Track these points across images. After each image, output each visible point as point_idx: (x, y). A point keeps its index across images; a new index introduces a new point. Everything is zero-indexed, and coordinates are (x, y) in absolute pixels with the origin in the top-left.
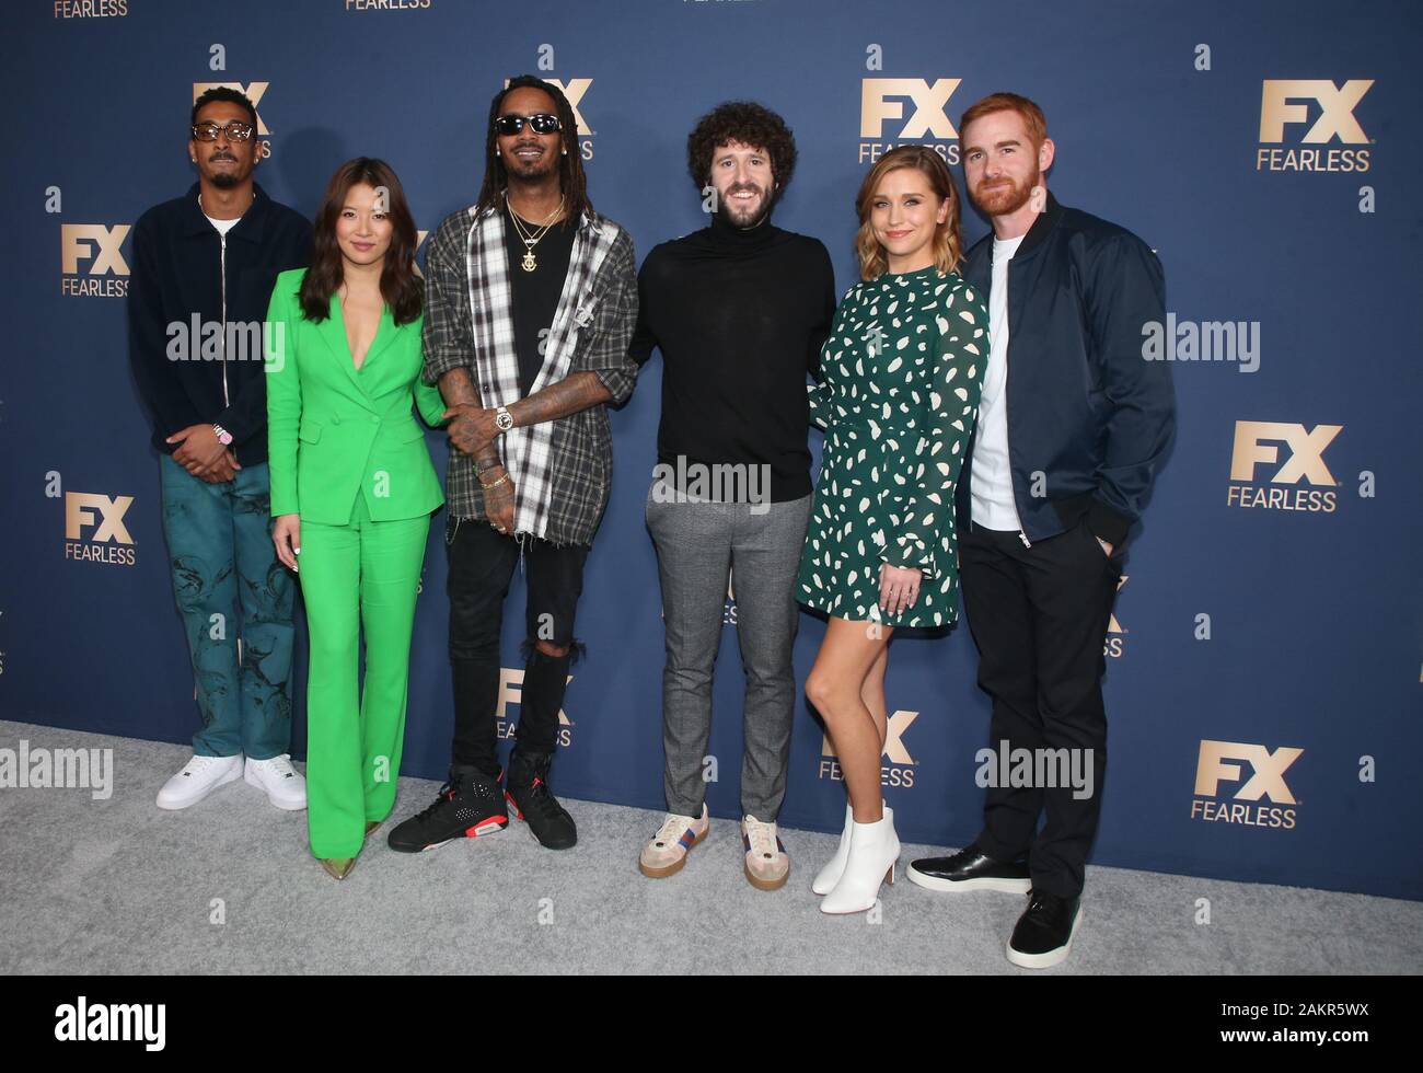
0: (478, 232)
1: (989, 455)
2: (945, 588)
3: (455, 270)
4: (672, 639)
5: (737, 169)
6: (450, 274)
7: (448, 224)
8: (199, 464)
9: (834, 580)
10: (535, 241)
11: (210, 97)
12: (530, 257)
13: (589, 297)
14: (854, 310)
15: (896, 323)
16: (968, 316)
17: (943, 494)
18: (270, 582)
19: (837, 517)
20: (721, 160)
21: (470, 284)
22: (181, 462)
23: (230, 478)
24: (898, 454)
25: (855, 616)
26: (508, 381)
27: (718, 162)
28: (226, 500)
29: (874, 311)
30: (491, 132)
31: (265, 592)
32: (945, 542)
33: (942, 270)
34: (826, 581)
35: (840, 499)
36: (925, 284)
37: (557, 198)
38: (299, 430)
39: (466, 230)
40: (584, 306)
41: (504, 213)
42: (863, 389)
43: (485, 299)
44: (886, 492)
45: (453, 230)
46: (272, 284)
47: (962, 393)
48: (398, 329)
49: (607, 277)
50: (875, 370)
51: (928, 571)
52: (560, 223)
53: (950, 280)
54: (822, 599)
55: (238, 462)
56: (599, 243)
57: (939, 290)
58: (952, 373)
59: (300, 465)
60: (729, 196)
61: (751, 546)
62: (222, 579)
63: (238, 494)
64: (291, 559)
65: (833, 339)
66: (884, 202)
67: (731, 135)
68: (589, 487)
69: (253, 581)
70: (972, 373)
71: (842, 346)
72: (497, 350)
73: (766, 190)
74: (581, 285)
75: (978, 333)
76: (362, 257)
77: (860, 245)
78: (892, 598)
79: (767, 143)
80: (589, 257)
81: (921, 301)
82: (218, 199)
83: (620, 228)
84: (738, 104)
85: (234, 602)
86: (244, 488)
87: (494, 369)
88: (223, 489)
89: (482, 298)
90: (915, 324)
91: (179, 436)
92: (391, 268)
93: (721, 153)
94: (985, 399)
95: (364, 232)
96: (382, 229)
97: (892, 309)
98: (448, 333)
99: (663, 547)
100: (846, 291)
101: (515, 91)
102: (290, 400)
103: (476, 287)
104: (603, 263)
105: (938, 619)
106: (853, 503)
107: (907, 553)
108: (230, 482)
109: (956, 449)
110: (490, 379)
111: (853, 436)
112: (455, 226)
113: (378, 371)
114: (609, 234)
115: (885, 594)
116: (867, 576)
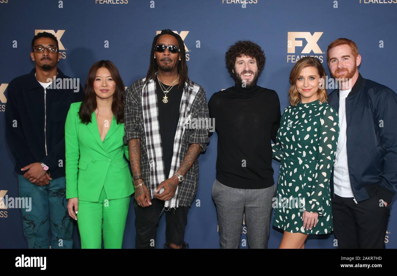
0: (146, 88)
1: (340, 169)
2: (328, 219)
3: (136, 102)
4: (222, 241)
5: (245, 65)
6: (135, 103)
7: (134, 85)
8: (35, 178)
9: (286, 218)
10: (168, 92)
11: (40, 35)
12: (165, 98)
13: (189, 113)
14: (289, 117)
15: (306, 121)
16: (331, 118)
17: (325, 184)
18: (63, 223)
19: (286, 194)
20: (239, 62)
21: (143, 108)
22: (27, 178)
23: (47, 184)
24: (309, 169)
25: (295, 231)
26: (157, 144)
27: (238, 63)
28: (46, 192)
29: (297, 117)
30: (153, 49)
31: (61, 228)
32: (327, 202)
33: (321, 102)
34: (284, 218)
35: (287, 187)
36: (315, 107)
37: (177, 75)
38: (78, 164)
39: (141, 87)
40: (187, 116)
41: (156, 81)
42: (295, 146)
43: (149, 114)
44: (305, 184)
45: (136, 87)
46: (68, 108)
47: (330, 146)
48: (119, 125)
49: (196, 106)
50: (299, 139)
51: (321, 213)
52: (177, 85)
53: (325, 105)
54: (283, 225)
55: (51, 177)
56: (192, 93)
57: (320, 109)
58: (326, 139)
59: (79, 178)
60: (242, 75)
61: (252, 205)
62: (43, 223)
63: (51, 189)
64: (74, 216)
65: (282, 128)
66: (301, 78)
67: (243, 53)
68: (190, 185)
69: (56, 224)
70: (333, 138)
71: (286, 130)
72: (153, 133)
73: (256, 73)
74: (186, 108)
75: (335, 124)
76: (104, 95)
77: (291, 93)
78: (308, 224)
79: (256, 56)
80: (188, 98)
81: (314, 113)
82: (43, 75)
83: (200, 86)
84: (244, 41)
85: (48, 232)
86: (52, 187)
87: (152, 140)
88: (45, 188)
89: (147, 113)
90: (312, 121)
91: (26, 168)
92: (115, 100)
93: (239, 59)
94: (339, 149)
95: (105, 85)
96: (111, 84)
97: (303, 116)
98: (132, 125)
99: (218, 206)
100: (285, 110)
101: (163, 35)
102: (75, 153)
103: (145, 109)
104: (194, 100)
105: (326, 231)
106: (293, 188)
107: (313, 206)
108: (47, 185)
109: (328, 167)
110: (151, 143)
111: (292, 163)
112: (137, 85)
113: (111, 142)
114: (196, 89)
115: (305, 222)
116: (299, 216)
